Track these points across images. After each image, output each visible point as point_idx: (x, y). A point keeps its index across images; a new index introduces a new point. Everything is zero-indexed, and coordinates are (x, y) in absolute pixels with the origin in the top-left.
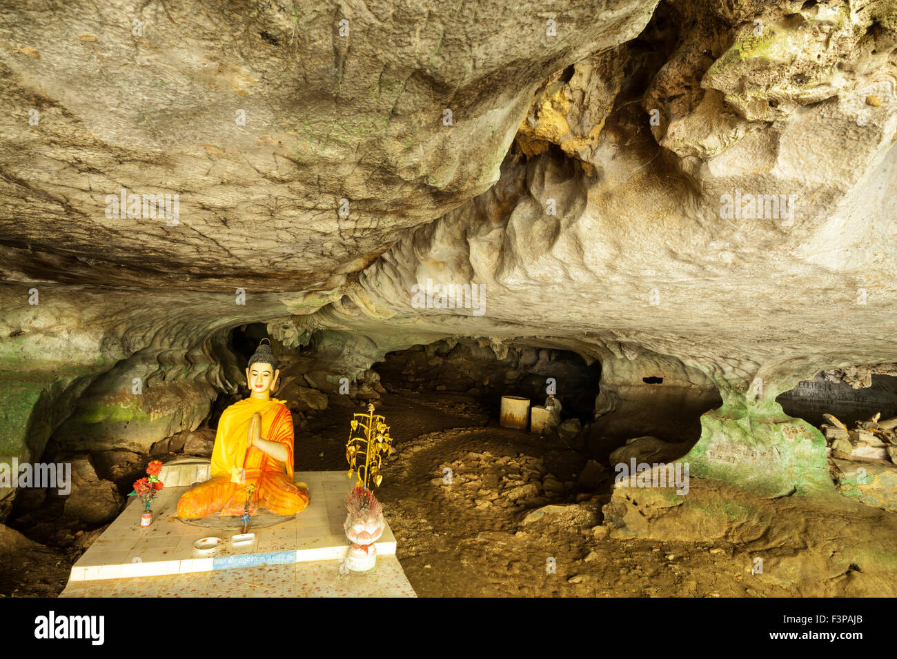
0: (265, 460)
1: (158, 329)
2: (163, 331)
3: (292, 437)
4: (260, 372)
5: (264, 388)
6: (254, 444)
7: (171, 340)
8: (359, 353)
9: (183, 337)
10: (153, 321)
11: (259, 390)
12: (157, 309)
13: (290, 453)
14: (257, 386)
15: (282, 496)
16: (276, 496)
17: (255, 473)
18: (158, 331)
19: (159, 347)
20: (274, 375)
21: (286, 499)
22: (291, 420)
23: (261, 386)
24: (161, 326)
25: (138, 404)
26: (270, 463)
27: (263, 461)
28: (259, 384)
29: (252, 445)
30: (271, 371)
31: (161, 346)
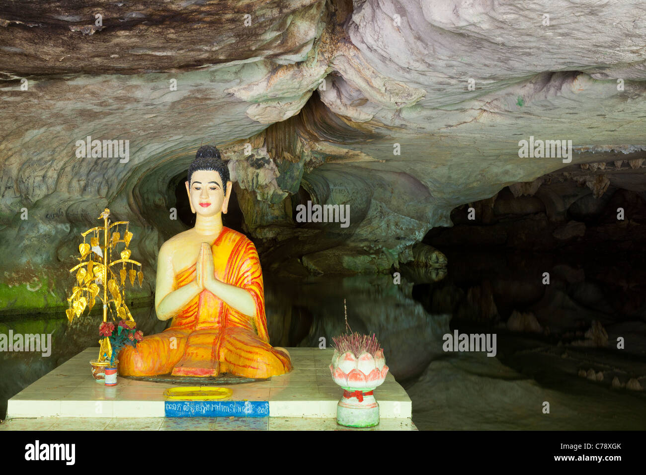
0: (224, 312)
1: (62, 163)
2: (68, 169)
3: (260, 281)
4: (205, 185)
5: (212, 208)
6: (207, 286)
7: (82, 183)
8: (398, 211)
9: (99, 179)
10: (54, 151)
11: (205, 210)
12: (59, 128)
13: (259, 304)
14: (202, 205)
15: (250, 352)
16: (243, 354)
17: (211, 328)
18: (63, 169)
19: (67, 195)
20: (225, 190)
21: (256, 357)
22: (256, 255)
23: (208, 205)
24: (66, 159)
25: (49, 285)
26: (232, 317)
27: (221, 313)
28: (204, 201)
29: (205, 290)
30: (220, 181)
31: (69, 192)
